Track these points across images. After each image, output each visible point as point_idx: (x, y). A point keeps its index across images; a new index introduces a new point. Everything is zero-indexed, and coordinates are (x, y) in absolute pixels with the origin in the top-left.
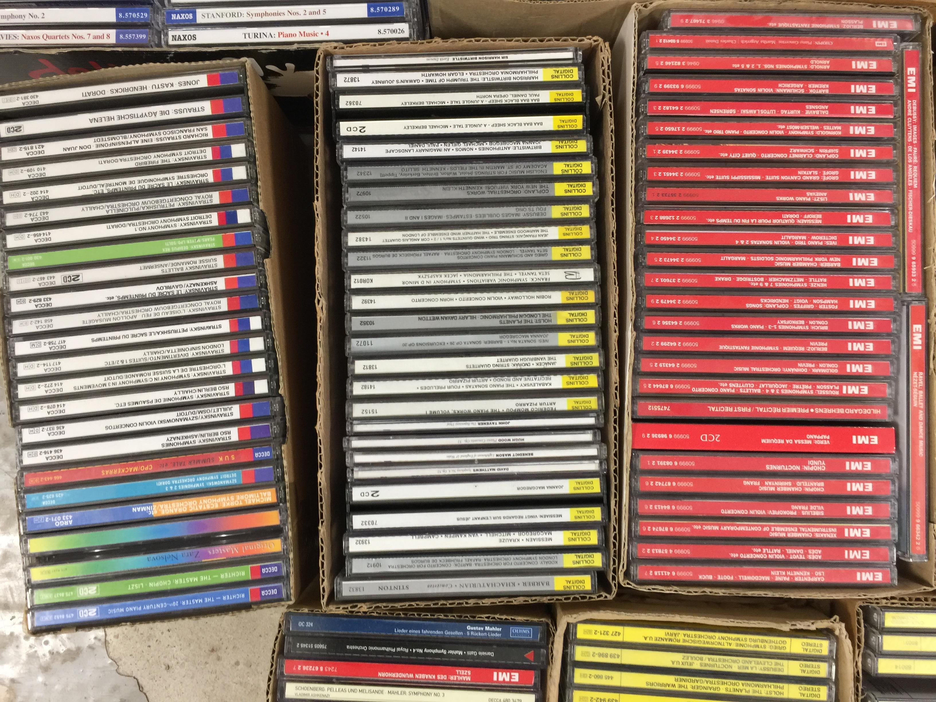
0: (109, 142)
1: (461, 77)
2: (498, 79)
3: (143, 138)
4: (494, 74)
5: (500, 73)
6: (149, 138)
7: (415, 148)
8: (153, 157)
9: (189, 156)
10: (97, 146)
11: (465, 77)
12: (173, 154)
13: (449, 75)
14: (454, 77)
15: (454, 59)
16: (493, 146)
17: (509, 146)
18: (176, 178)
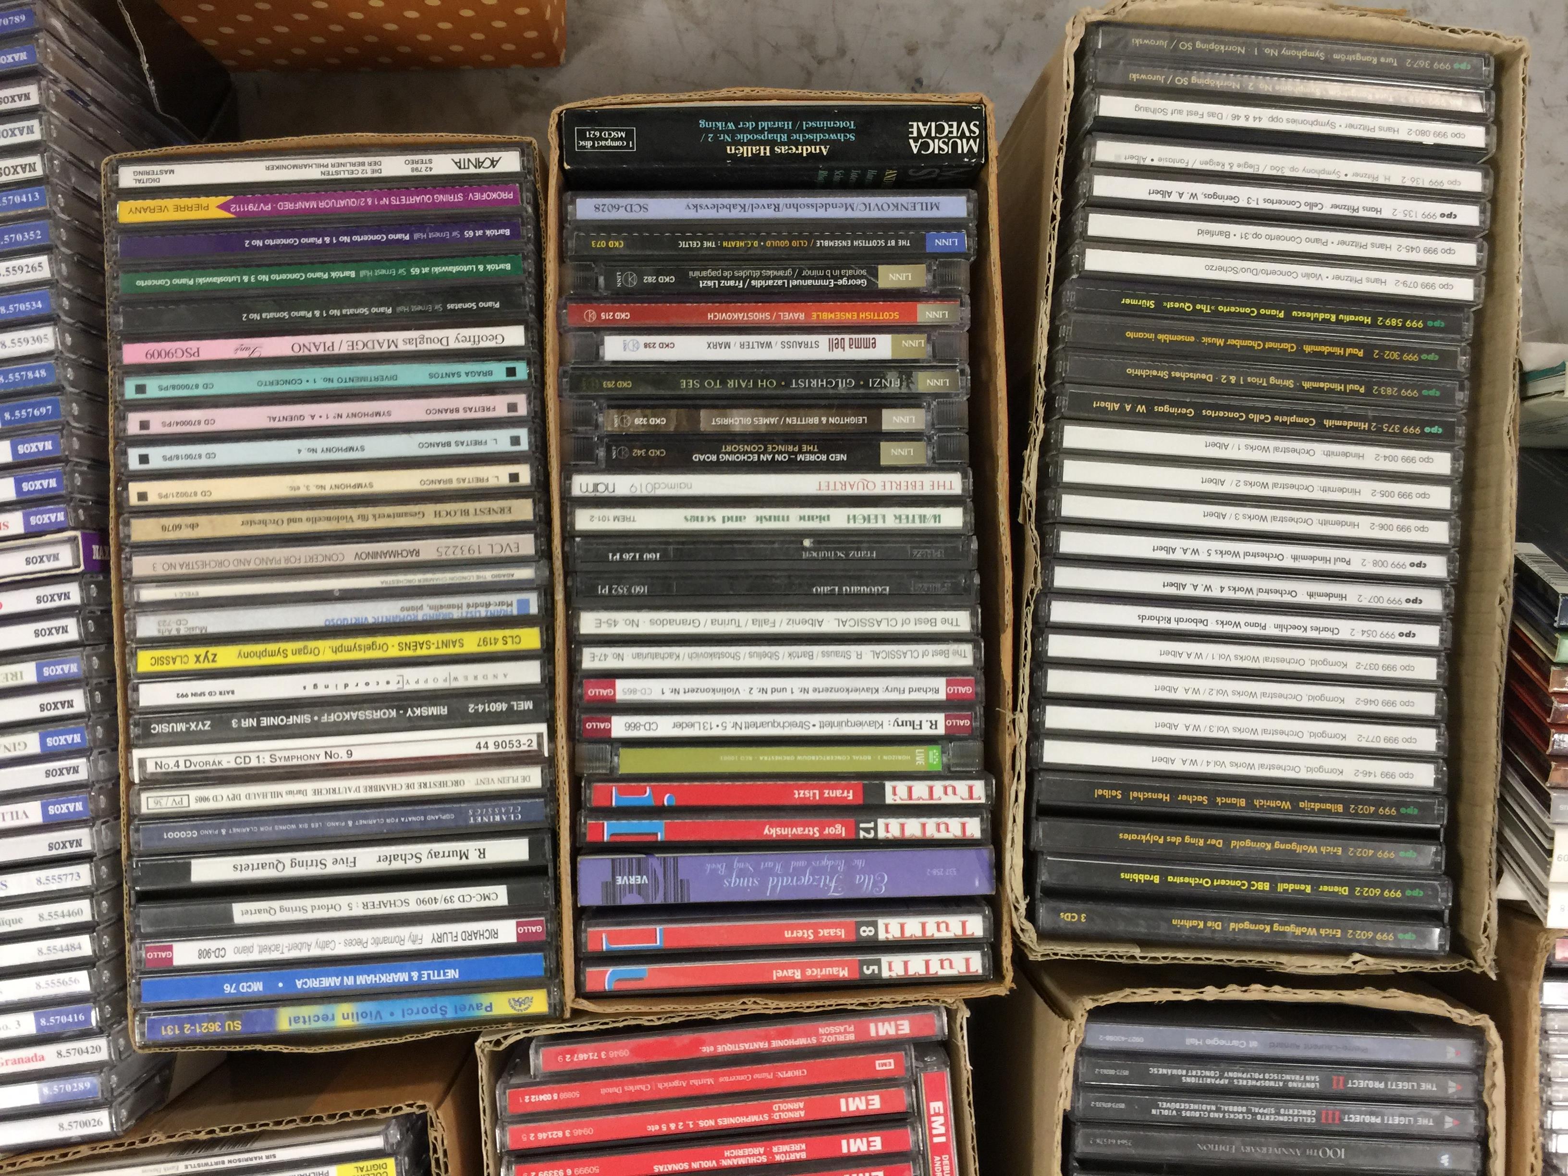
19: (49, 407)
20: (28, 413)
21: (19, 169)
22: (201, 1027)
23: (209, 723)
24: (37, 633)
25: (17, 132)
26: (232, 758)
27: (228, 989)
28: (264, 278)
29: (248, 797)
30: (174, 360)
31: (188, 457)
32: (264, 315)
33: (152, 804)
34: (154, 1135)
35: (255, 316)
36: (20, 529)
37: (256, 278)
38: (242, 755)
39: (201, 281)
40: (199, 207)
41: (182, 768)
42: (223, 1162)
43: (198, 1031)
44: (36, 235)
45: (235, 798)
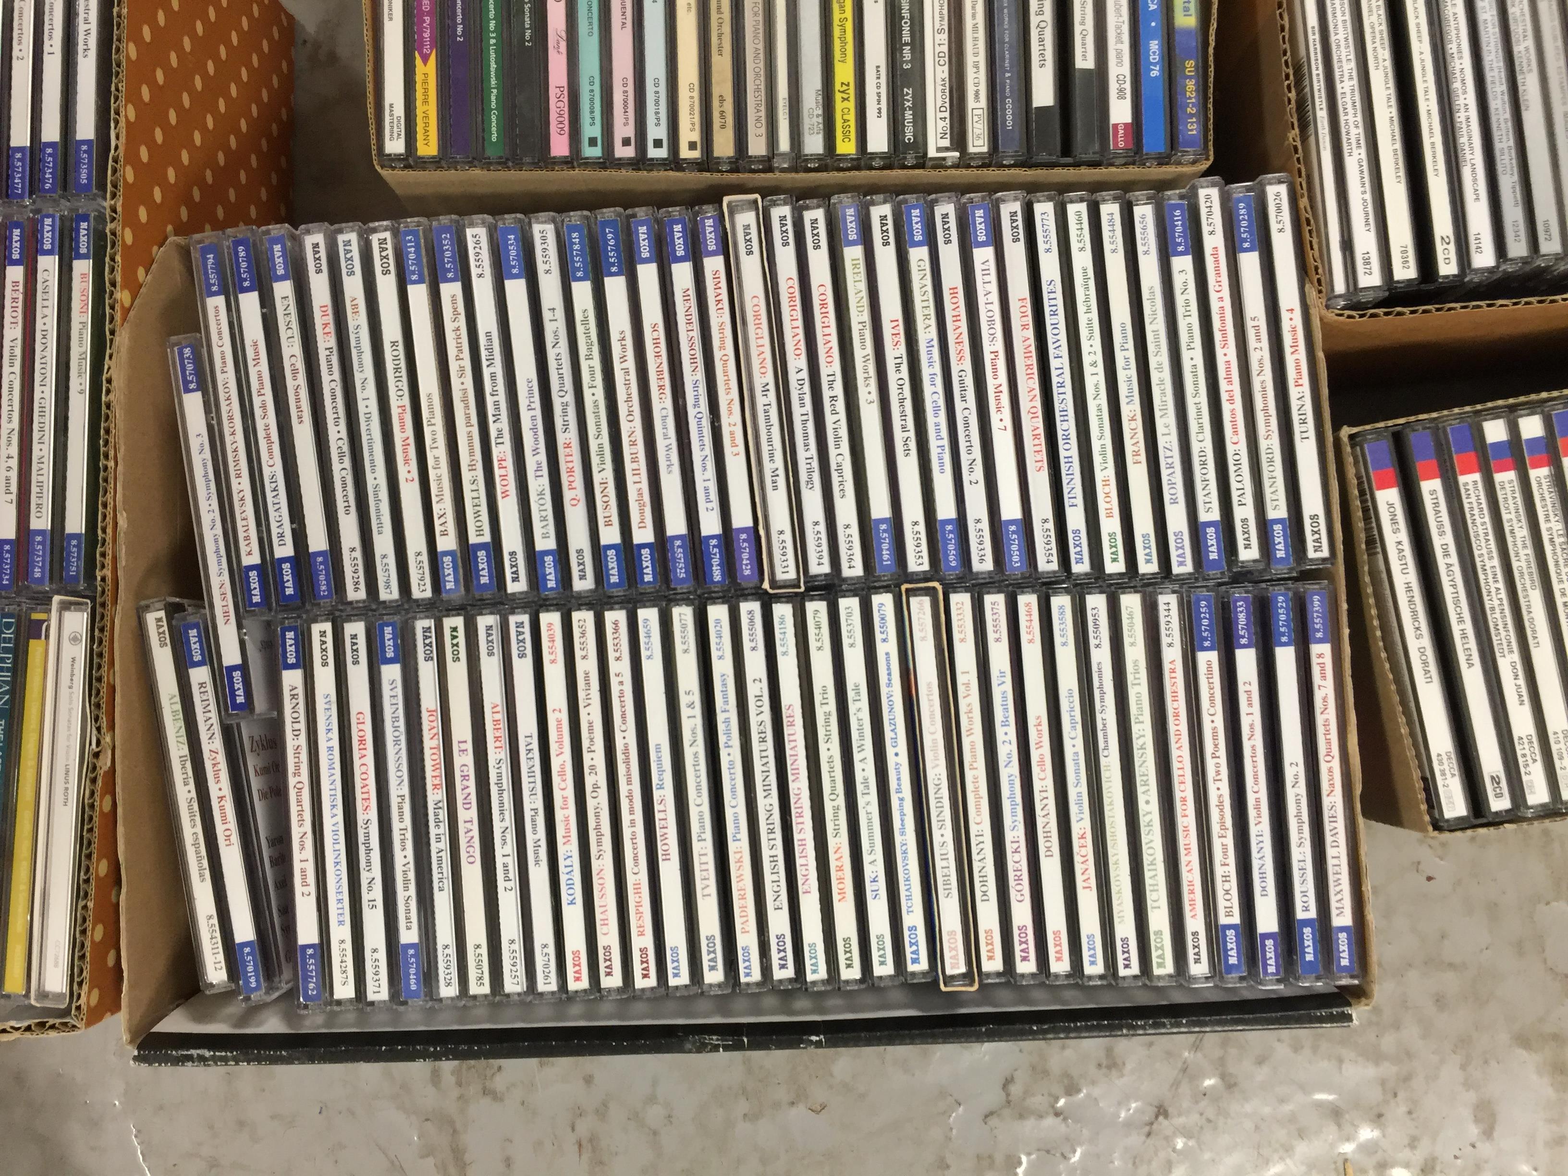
0: (1503, 634)
1: (1348, 96)
2: (1346, 39)
3: (1491, 580)
4: (1338, 46)
5: (1337, 37)
6: (1489, 571)
7: (1468, 157)
8: (1518, 564)
9: (1512, 507)
10: (1511, 652)
11: (1347, 90)
12: (1512, 532)
13: (1346, 114)
14: (1349, 106)
15: (1321, 109)
16: (1454, 39)
17: (1451, 14)
18: (1549, 525)
19: (607, 230)
20: (612, 250)
21: (384, 254)
22: (1190, 98)
23: (905, 90)
24: (817, 247)
25: (348, 256)
26: (939, 69)
27: (1155, 72)
28: (492, 25)
29: (976, 54)
30: (566, 109)
31: (657, 103)
32: (527, 26)
33: (981, 142)
34: (1291, 139)
35: (528, 34)
36: (720, 259)
37: (493, 32)
38: (937, 59)
39: (493, 82)
40: (425, 82)
41: (947, 115)
42: (1318, 75)
43: (1193, 100)
44: (446, 238)
45: (976, 66)
